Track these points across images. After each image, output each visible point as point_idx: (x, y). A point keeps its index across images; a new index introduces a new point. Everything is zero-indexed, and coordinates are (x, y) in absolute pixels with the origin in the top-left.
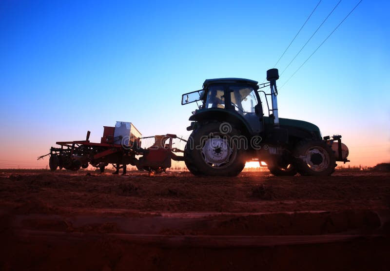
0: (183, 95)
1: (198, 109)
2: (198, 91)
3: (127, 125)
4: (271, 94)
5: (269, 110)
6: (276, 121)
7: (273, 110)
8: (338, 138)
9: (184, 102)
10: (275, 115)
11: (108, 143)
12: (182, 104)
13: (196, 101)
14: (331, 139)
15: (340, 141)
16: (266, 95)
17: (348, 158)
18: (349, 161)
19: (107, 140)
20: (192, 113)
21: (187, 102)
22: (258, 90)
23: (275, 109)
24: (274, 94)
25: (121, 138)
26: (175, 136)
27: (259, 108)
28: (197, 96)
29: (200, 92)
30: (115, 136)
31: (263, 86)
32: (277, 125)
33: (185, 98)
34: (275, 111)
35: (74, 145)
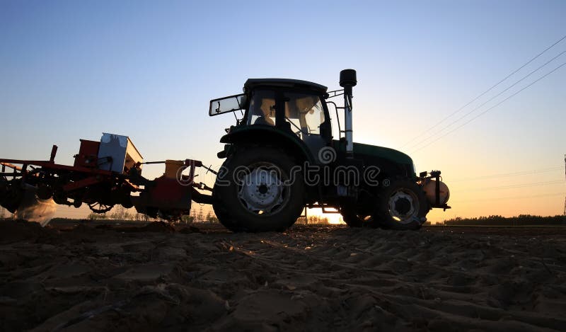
0: (211, 102)
1: (235, 125)
2: (236, 96)
3: (121, 141)
4: (345, 108)
5: (340, 131)
6: (349, 148)
7: (345, 132)
8: (436, 174)
9: (214, 112)
10: (348, 139)
11: (88, 167)
12: (211, 115)
13: (233, 110)
14: (429, 175)
15: (438, 179)
16: (336, 108)
17: (448, 203)
18: (449, 207)
19: (87, 162)
20: (226, 130)
21: (218, 112)
22: (327, 101)
23: (348, 130)
24: (348, 108)
25: (110, 159)
26: (199, 164)
27: (326, 127)
28: (235, 103)
29: (239, 98)
30: (99, 157)
31: (333, 94)
32: (349, 155)
33: (215, 106)
34: (348, 133)
35: (25, 167)
